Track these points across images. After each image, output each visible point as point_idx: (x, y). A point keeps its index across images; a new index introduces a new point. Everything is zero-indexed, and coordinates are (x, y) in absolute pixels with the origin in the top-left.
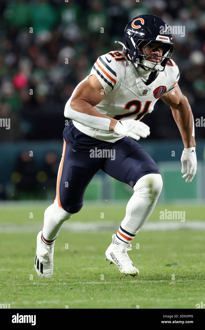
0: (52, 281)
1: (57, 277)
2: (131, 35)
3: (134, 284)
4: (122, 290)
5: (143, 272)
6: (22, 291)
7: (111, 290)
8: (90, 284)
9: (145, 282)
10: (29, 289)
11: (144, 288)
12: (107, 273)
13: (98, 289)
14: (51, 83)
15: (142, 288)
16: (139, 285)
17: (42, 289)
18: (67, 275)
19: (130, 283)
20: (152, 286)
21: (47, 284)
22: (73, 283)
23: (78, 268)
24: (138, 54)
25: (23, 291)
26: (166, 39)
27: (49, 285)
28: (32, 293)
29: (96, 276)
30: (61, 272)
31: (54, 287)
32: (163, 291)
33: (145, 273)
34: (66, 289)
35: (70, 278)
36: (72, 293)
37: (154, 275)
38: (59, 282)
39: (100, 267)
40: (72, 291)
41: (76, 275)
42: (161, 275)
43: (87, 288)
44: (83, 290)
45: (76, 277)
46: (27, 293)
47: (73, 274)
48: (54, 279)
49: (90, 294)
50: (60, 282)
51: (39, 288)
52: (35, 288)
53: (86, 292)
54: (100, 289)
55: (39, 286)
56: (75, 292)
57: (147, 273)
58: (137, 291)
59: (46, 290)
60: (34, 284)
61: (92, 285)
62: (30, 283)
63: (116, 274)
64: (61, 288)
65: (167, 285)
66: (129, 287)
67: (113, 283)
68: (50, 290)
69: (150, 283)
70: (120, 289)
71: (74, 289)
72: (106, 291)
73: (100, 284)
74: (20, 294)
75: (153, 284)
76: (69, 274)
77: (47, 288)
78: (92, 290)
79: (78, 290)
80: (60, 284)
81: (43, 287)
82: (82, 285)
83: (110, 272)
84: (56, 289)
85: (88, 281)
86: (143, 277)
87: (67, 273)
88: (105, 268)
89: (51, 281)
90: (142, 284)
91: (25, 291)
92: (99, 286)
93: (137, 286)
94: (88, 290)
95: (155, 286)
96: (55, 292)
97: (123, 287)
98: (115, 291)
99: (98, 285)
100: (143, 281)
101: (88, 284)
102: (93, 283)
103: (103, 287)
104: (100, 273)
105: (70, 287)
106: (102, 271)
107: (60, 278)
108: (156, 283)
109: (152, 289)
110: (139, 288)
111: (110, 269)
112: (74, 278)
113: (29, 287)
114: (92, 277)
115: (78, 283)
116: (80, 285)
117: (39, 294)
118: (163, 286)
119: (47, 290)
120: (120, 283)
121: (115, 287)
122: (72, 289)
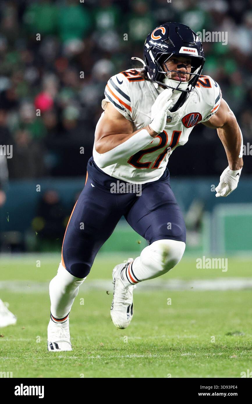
0: (83, 354)
1: (89, 348)
2: (150, 48)
3: (186, 358)
4: (171, 365)
5: (197, 342)
6: (44, 366)
7: (157, 365)
8: (130, 357)
9: (200, 355)
10: (53, 364)
11: (198, 362)
12: (152, 344)
13: (140, 363)
14: (83, 105)
15: (196, 363)
16: (193, 359)
17: (70, 364)
18: (101, 347)
19: (181, 357)
20: (209, 360)
21: (76, 357)
22: (109, 356)
23: (116, 337)
24: (158, 71)
25: (46, 366)
26: (192, 51)
27: (79, 358)
28: (58, 369)
29: (138, 347)
30: (94, 343)
31: (85, 361)
32: (223, 366)
33: (200, 344)
34: (101, 364)
35: (105, 350)
36: (108, 369)
37: (212, 346)
38: (91, 355)
39: (143, 337)
40: (108, 366)
41: (113, 346)
42: (220, 347)
43: (127, 363)
44: (122, 364)
45: (112, 348)
46: (51, 368)
47: (109, 344)
48: (85, 351)
49: (131, 370)
50: (93, 355)
51: (66, 363)
52: (60, 362)
53: (125, 368)
54: (143, 364)
55: (67, 360)
56: (112, 368)
57: (203, 343)
58: (190, 367)
59: (74, 365)
60: (61, 357)
61: (133, 359)
62: (55, 356)
63: (163, 345)
64: (94, 363)
65: (227, 359)
66: (179, 362)
67: (159, 356)
68: (80, 365)
69: (206, 356)
70: (169, 363)
71: (110, 364)
72: (151, 366)
73: (143, 357)
74: (43, 370)
75: (210, 358)
76: (104, 345)
77: (77, 362)
78: (133, 364)
79: (115, 365)
80: (93, 357)
81: (71, 361)
82: (121, 359)
83: (156, 343)
84: (88, 364)
85: (128, 354)
86: (198, 349)
87: (101, 343)
88: (150, 337)
89: (81, 353)
90: (196, 358)
91: (48, 366)
92: (142, 360)
93: (190, 359)
94: (128, 365)
95: (212, 360)
96: (86, 367)
97: (172, 361)
98: (162, 366)
99: (140, 358)
100: (197, 354)
101: (128, 358)
102: (135, 355)
103: (146, 361)
104: (143, 343)
105: (106, 362)
106: (145, 341)
107: (92, 350)
108: (214, 356)
109: (208, 364)
110: (193, 363)
111: (156, 339)
112: (110, 350)
113: (54, 361)
114: (134, 349)
115: (115, 356)
116: (118, 359)
117: (66, 369)
118: (222, 361)
119: (77, 365)
120: (168, 356)
121: (162, 361)
122: (107, 363)
